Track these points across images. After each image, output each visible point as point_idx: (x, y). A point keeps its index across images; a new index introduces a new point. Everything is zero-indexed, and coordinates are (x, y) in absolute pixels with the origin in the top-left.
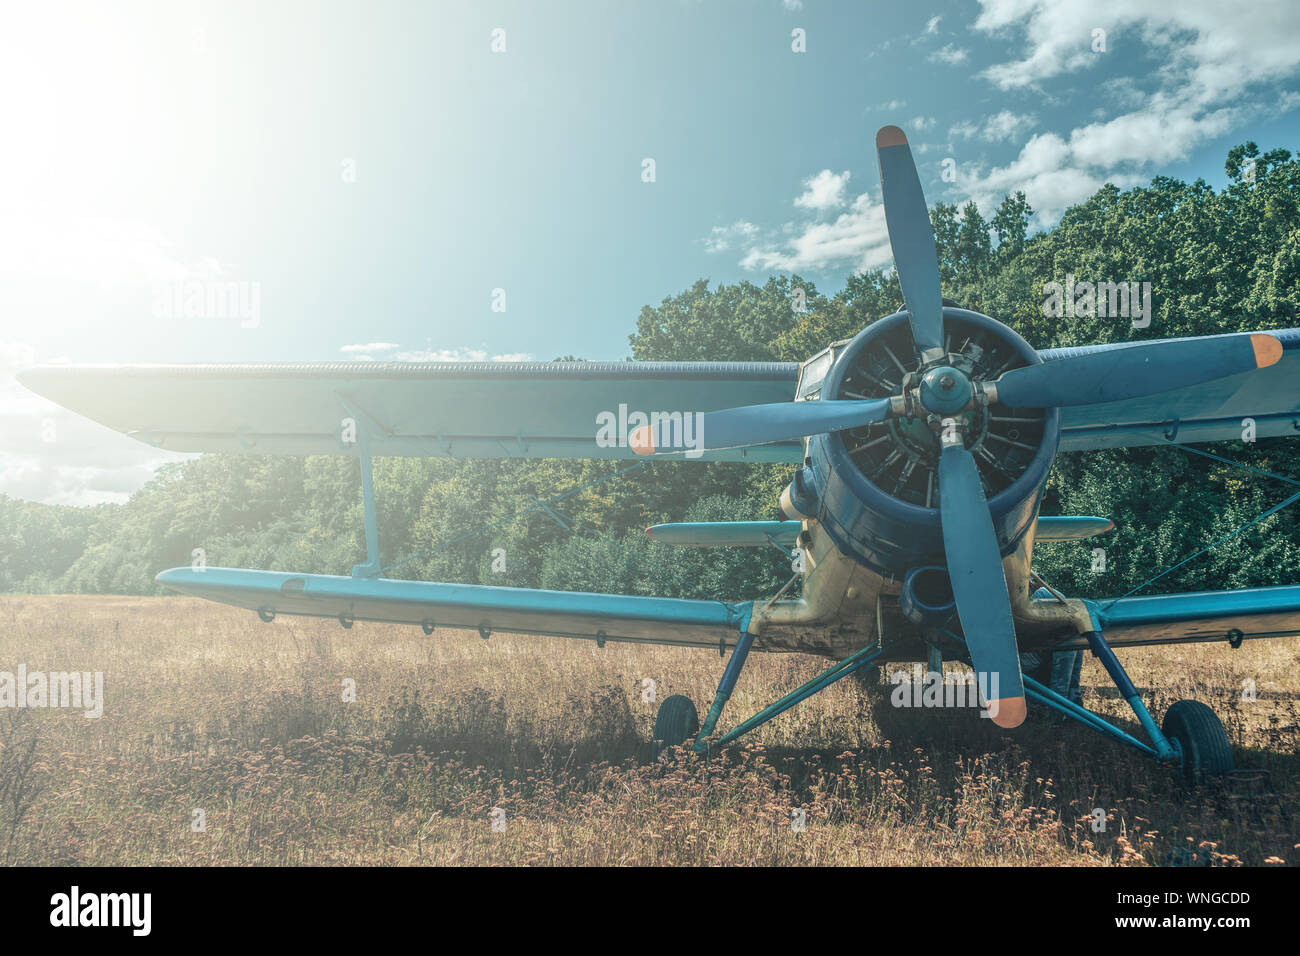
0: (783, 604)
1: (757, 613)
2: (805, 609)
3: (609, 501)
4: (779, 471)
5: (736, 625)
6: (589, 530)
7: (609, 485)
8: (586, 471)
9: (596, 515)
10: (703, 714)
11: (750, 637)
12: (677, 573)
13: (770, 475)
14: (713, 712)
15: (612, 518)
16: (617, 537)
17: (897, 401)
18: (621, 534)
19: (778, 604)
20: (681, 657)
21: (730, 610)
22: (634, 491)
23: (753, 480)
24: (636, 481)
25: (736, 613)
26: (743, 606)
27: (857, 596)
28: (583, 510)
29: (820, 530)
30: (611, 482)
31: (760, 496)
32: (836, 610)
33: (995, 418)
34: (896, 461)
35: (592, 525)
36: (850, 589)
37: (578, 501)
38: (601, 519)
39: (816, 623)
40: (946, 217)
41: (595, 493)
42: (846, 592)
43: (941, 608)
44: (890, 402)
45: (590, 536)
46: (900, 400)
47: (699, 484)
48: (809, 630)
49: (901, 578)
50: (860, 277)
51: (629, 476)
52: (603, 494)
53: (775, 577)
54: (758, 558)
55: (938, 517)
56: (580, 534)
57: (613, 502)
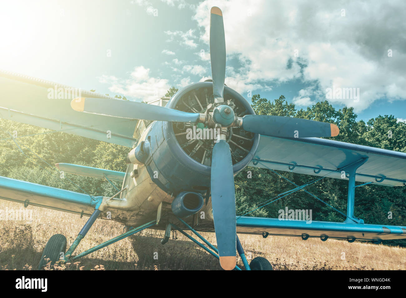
0: (116, 200)
1: (104, 202)
2: (125, 202)
3: (41, 156)
4: (105, 158)
5: (93, 206)
6: (30, 165)
7: (42, 150)
8: (34, 144)
9: (34, 160)
10: (70, 244)
11: (99, 212)
12: (61, 185)
13: (101, 158)
14: (75, 243)
15: (40, 162)
16: (40, 169)
17: (202, 115)
18: (42, 169)
19: (114, 199)
20: (58, 215)
21: (92, 199)
22: (51, 154)
23: (95, 159)
24: (53, 151)
25: (95, 201)
26: (98, 198)
27: (152, 200)
28: (30, 157)
29: (145, 169)
30: (43, 150)
31: (97, 164)
32: (140, 205)
33: (234, 135)
34: (193, 143)
35: (32, 164)
36: (150, 197)
37: (28, 154)
38: (36, 162)
39: (128, 210)
40: (175, 92)
41: (36, 152)
42: (147, 198)
43: (191, 211)
44: (199, 116)
45: (31, 167)
46: (204, 115)
47: (76, 156)
48: (124, 212)
49: (176, 196)
50: (145, 102)
51: (50, 149)
52: (39, 153)
53: (96, 192)
54: (91, 185)
55: (209, 170)
56: (27, 166)
57: (42, 156)
